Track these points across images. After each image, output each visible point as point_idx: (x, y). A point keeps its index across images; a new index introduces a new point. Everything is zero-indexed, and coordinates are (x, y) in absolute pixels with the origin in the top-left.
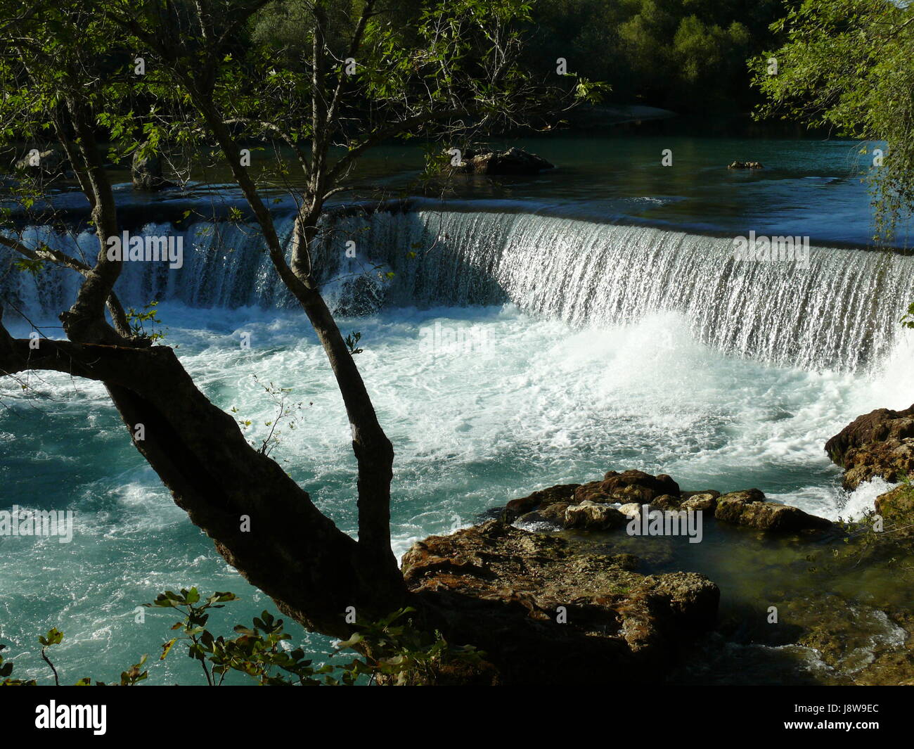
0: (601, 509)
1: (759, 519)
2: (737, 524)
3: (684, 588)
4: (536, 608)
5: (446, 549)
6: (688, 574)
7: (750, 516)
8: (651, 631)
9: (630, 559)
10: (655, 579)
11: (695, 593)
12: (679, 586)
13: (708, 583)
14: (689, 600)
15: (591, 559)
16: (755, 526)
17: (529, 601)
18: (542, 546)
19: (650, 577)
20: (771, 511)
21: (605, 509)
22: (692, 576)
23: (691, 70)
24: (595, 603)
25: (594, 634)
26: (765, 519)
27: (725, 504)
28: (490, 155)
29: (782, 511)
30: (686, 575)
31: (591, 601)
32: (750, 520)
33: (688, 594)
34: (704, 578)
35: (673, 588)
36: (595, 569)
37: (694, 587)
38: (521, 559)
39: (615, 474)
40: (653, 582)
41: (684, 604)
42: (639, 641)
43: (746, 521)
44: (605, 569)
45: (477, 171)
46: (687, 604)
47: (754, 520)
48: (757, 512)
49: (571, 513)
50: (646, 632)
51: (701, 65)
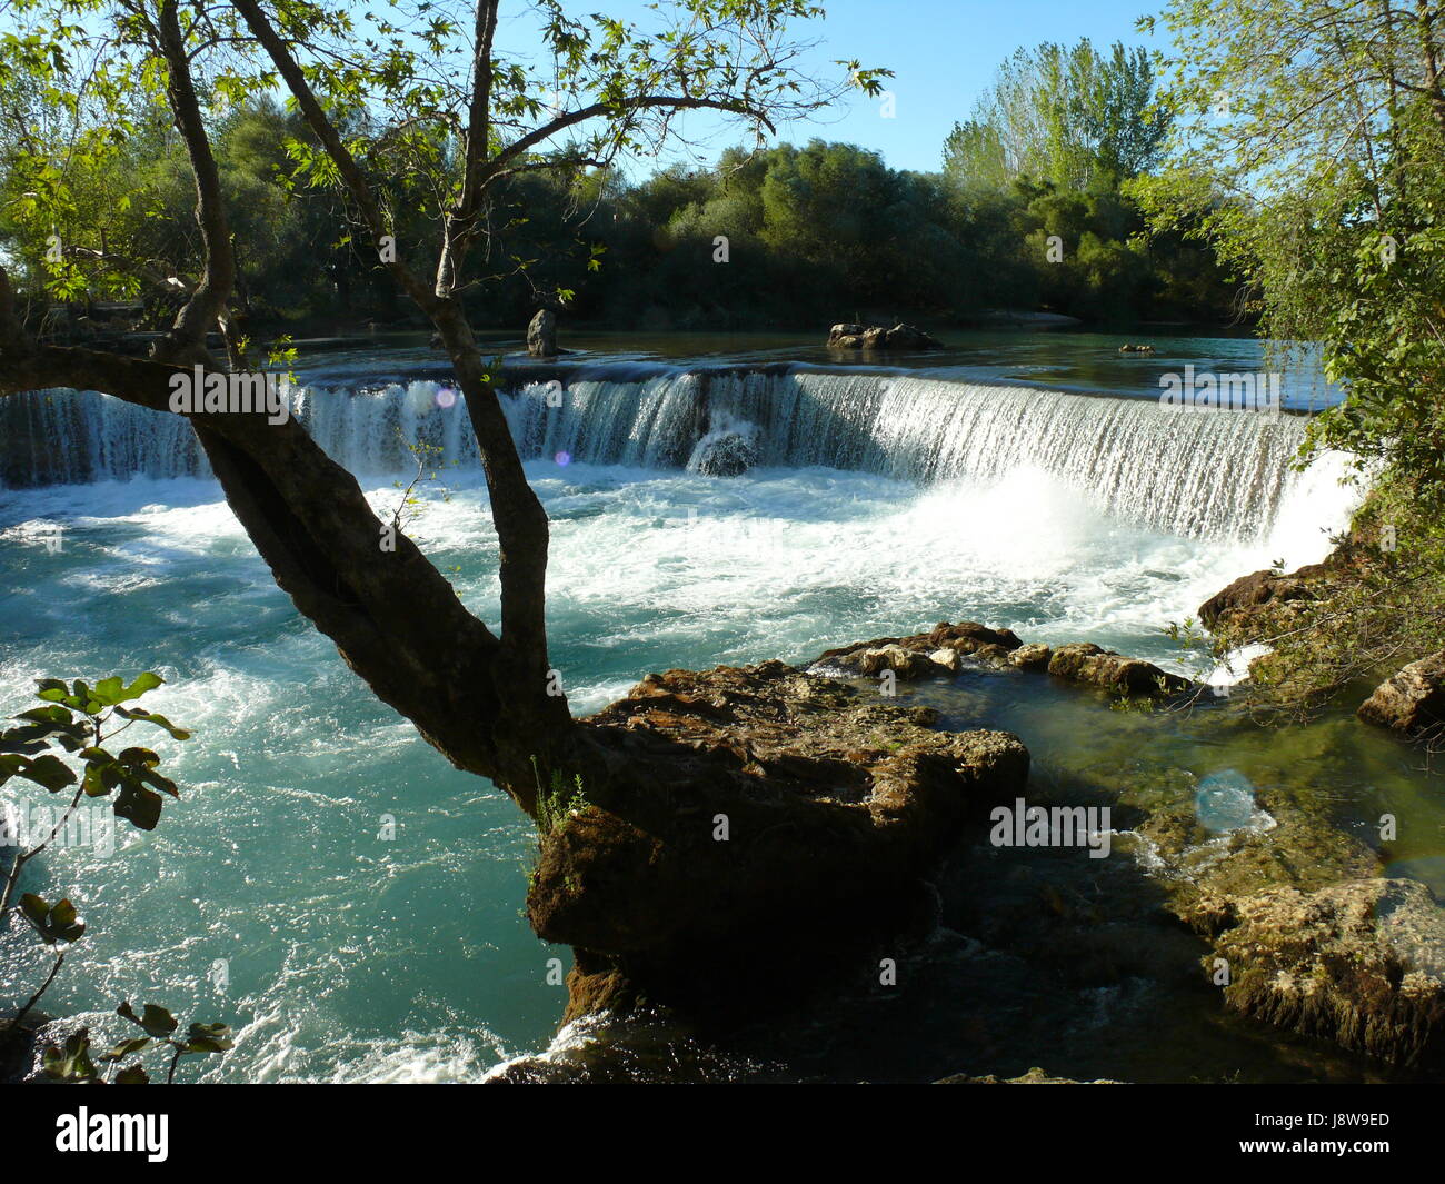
0: (905, 654)
1: (1102, 675)
2: (1074, 679)
3: (981, 750)
4: (751, 758)
5: (685, 685)
6: (993, 733)
7: (1091, 670)
8: (908, 800)
9: (928, 712)
10: (948, 736)
11: (995, 757)
12: (975, 746)
13: (1015, 744)
14: (985, 765)
15: (873, 709)
16: (1096, 683)
17: (743, 749)
18: (820, 692)
19: (940, 735)
20: (1117, 665)
21: (910, 654)
22: (997, 736)
23: (1095, 279)
24: (847, 759)
25: (827, 800)
26: (1109, 676)
27: (1061, 654)
28: (878, 331)
29: (1130, 665)
30: (990, 734)
31: (842, 756)
32: (1090, 676)
33: (985, 757)
34: (1011, 737)
35: (968, 749)
36: (874, 722)
37: (994, 748)
38: (782, 703)
39: (948, 625)
40: (944, 740)
41: (978, 769)
42: (887, 812)
43: (1085, 678)
44: (888, 722)
45: (865, 346)
46: (983, 770)
47: (1096, 675)
48: (1099, 666)
49: (869, 656)
50: (900, 802)
51: (1104, 275)
